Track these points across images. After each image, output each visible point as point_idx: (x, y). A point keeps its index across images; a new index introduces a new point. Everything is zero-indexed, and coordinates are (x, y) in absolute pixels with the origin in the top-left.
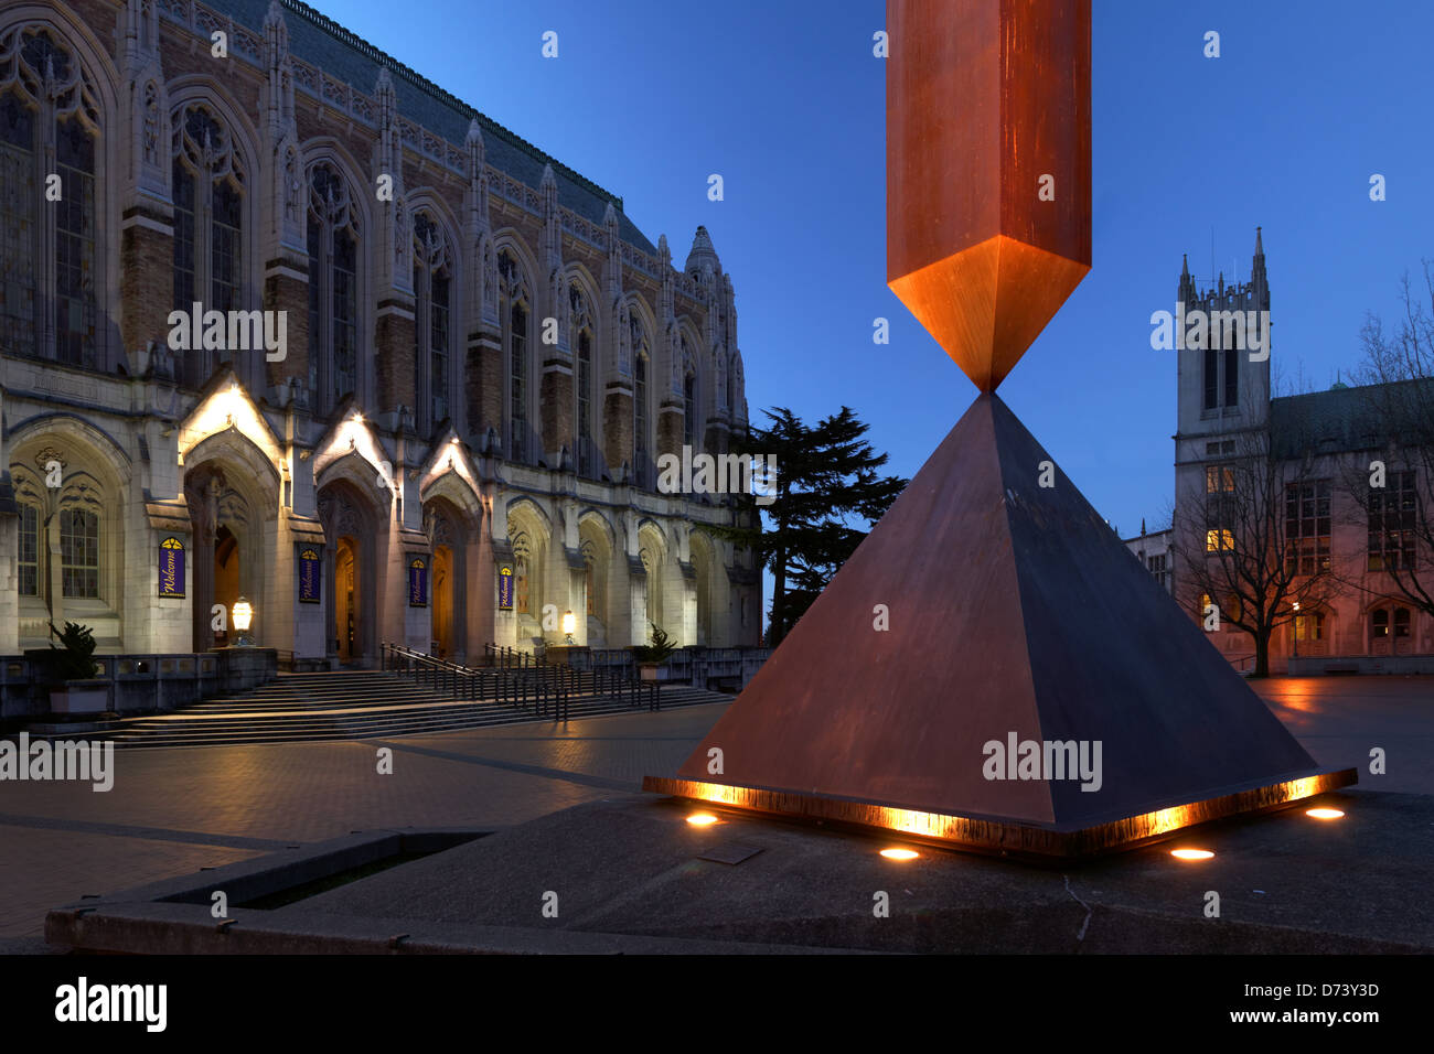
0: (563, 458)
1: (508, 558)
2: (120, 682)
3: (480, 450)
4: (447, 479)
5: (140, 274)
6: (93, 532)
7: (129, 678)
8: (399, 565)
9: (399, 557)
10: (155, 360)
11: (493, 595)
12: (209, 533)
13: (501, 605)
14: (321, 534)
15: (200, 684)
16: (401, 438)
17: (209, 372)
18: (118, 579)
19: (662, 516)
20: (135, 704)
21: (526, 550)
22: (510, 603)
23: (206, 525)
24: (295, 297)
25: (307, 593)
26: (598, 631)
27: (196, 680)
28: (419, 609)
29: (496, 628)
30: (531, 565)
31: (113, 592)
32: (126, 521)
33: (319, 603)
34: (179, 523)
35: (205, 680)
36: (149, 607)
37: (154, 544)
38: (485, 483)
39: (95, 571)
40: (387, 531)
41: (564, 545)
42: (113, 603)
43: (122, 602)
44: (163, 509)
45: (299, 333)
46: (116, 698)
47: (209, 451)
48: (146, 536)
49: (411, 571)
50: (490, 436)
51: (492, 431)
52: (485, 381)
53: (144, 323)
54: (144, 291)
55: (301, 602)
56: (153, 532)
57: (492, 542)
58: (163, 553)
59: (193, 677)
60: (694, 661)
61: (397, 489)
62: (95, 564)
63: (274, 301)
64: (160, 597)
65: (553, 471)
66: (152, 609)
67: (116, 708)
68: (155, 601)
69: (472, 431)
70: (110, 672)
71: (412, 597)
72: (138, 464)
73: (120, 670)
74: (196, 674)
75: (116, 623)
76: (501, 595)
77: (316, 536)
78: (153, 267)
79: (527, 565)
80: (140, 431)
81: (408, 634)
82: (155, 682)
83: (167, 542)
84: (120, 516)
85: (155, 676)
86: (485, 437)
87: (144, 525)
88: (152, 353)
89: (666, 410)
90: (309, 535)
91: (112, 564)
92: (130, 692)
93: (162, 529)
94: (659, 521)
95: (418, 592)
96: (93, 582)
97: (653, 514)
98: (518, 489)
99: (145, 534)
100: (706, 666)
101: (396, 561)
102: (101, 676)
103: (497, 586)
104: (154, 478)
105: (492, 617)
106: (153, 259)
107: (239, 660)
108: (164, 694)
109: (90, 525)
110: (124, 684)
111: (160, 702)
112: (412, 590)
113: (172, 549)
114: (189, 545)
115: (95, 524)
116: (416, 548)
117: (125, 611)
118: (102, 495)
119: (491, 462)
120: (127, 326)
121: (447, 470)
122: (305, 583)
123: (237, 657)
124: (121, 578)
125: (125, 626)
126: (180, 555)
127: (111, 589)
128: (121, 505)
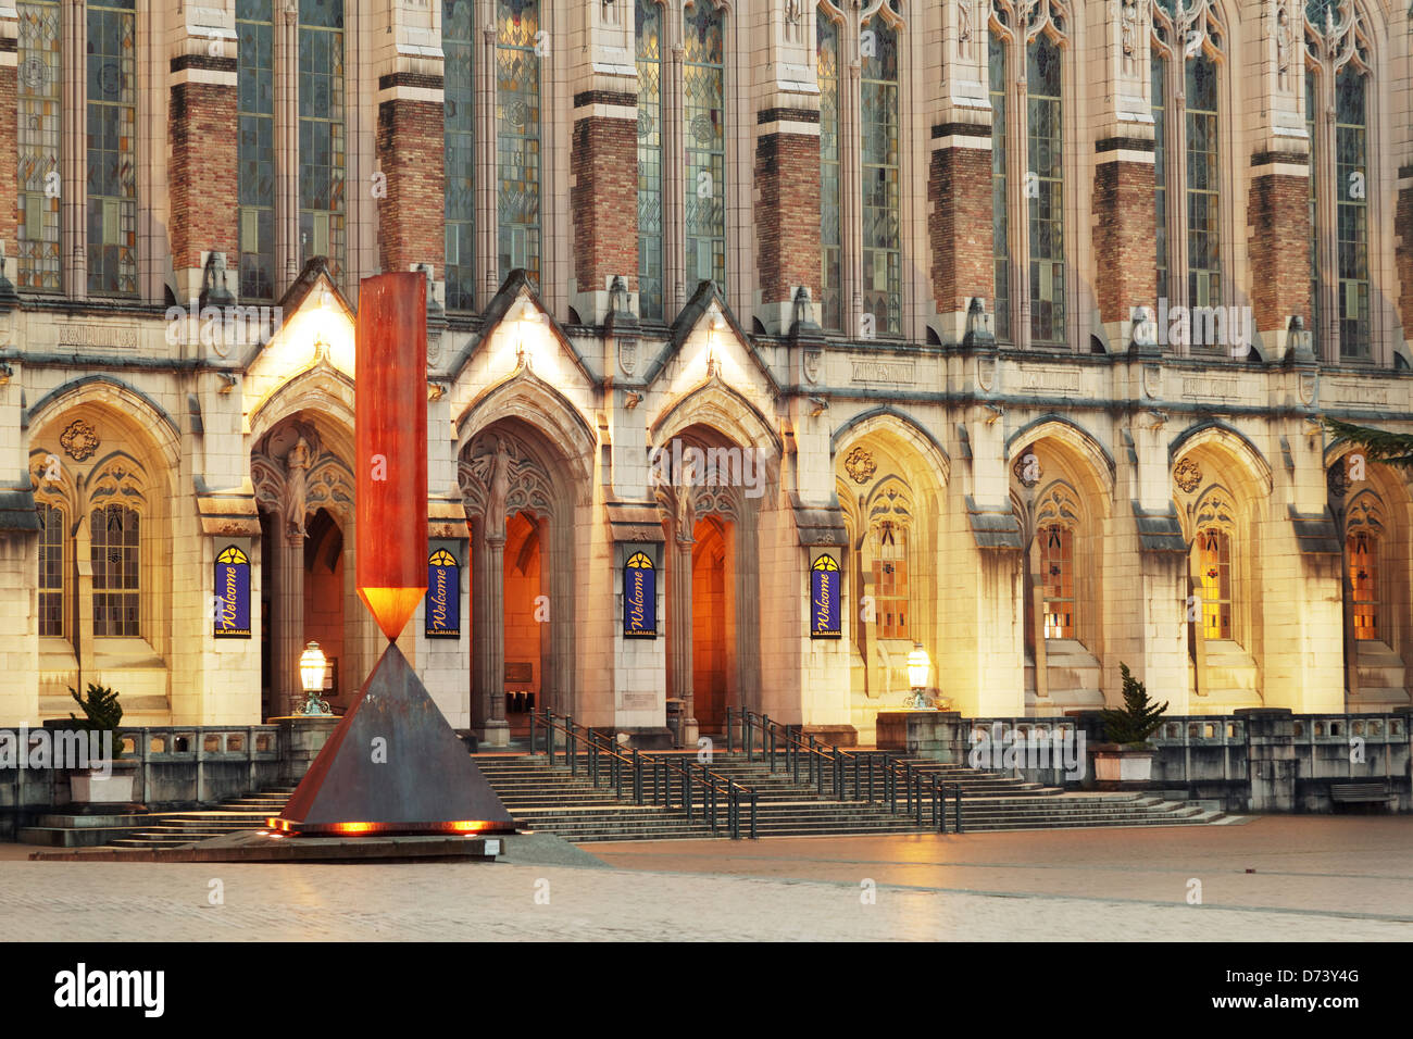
0: (969, 323)
1: (830, 536)
2: (151, 764)
3: (777, 333)
4: (707, 396)
5: (190, 154)
6: (133, 538)
7: (165, 759)
8: (605, 563)
9: (604, 549)
10: (211, 281)
11: (797, 610)
12: (294, 526)
13: (814, 627)
14: (462, 520)
15: (253, 770)
16: (611, 337)
17: (295, 272)
18: (164, 608)
19: (1249, 413)
20: (171, 794)
21: (900, 510)
22: (835, 623)
23: (289, 515)
24: (421, 132)
25: (439, 621)
26: (1081, 672)
27: (248, 763)
28: (642, 643)
29: (804, 673)
30: (914, 540)
31: (158, 627)
32: (175, 521)
33: (457, 637)
34: (243, 524)
35: (260, 763)
36: (201, 652)
37: (208, 558)
38: (786, 395)
39: (136, 597)
40: (588, 502)
41: (970, 501)
42: (158, 642)
43: (170, 643)
44: (220, 504)
45: (428, 191)
46: (147, 786)
47: (289, 404)
48: (197, 546)
49: (627, 574)
50: (796, 303)
51: (800, 294)
52: (784, 200)
53: (196, 226)
54: (197, 178)
55: (427, 636)
56: (207, 540)
57: (798, 507)
58: (219, 570)
59: (245, 759)
60: (1254, 741)
61: (605, 428)
62: (136, 586)
63: (390, 141)
64: (217, 636)
65: (949, 351)
66: (205, 655)
67: (148, 798)
68: (210, 643)
69: (765, 294)
70: (140, 751)
71: (627, 623)
72: (188, 438)
73: (154, 747)
74: (249, 755)
75: (162, 674)
76: (814, 609)
77: (453, 525)
78: (208, 140)
79: (905, 540)
80: (191, 388)
81: (620, 686)
82: (195, 764)
83: (226, 553)
84: (167, 515)
85: (196, 757)
86: (786, 308)
87: (195, 531)
88: (207, 269)
89: (1262, 170)
90: (443, 524)
91: (157, 587)
92: (163, 777)
93: (219, 535)
94: (1242, 425)
95: (639, 610)
96: (133, 613)
97: (1224, 410)
98: (865, 397)
99: (197, 541)
100: (1290, 754)
101: (601, 557)
102: (129, 755)
103: (805, 592)
104: (208, 458)
105: (798, 653)
106: (208, 128)
107: (306, 734)
108: (205, 780)
109: (130, 528)
110: (156, 766)
111: (202, 792)
112: (628, 608)
113: (232, 564)
114: (256, 556)
115: (136, 526)
116: (636, 532)
117: (173, 656)
118: (145, 482)
119: (798, 354)
120: (175, 229)
121: (703, 379)
122: (435, 606)
123: (301, 732)
124: (168, 608)
125: (173, 680)
126: (244, 571)
127: (155, 623)
128: (168, 498)
